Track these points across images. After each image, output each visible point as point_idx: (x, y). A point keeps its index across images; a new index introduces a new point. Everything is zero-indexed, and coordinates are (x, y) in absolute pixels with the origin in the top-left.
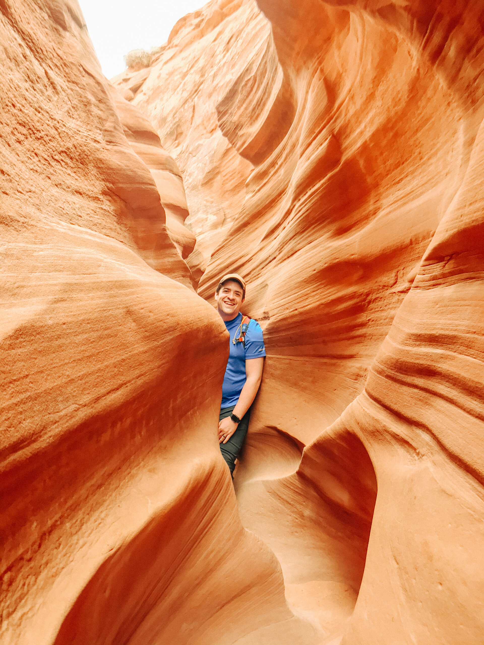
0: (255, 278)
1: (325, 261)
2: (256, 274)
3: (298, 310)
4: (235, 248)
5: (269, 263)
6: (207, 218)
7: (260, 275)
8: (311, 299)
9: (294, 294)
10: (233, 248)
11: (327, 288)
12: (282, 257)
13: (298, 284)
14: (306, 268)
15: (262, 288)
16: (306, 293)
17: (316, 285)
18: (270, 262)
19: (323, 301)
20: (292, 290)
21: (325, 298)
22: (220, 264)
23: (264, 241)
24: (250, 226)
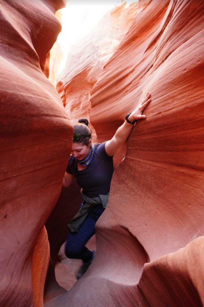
0: (135, 87)
1: (198, 58)
2: (136, 83)
3: (162, 113)
4: (123, 61)
5: (147, 72)
6: (112, 42)
7: (139, 84)
8: (176, 102)
9: (161, 96)
10: (122, 60)
11: (196, 89)
12: (158, 63)
13: (165, 86)
14: (177, 68)
15: (137, 97)
16: (172, 96)
17: (185, 86)
18: (149, 70)
19: (189, 105)
20: (159, 92)
21: (192, 101)
22: (109, 75)
23: (147, 52)
24: (137, 40)
